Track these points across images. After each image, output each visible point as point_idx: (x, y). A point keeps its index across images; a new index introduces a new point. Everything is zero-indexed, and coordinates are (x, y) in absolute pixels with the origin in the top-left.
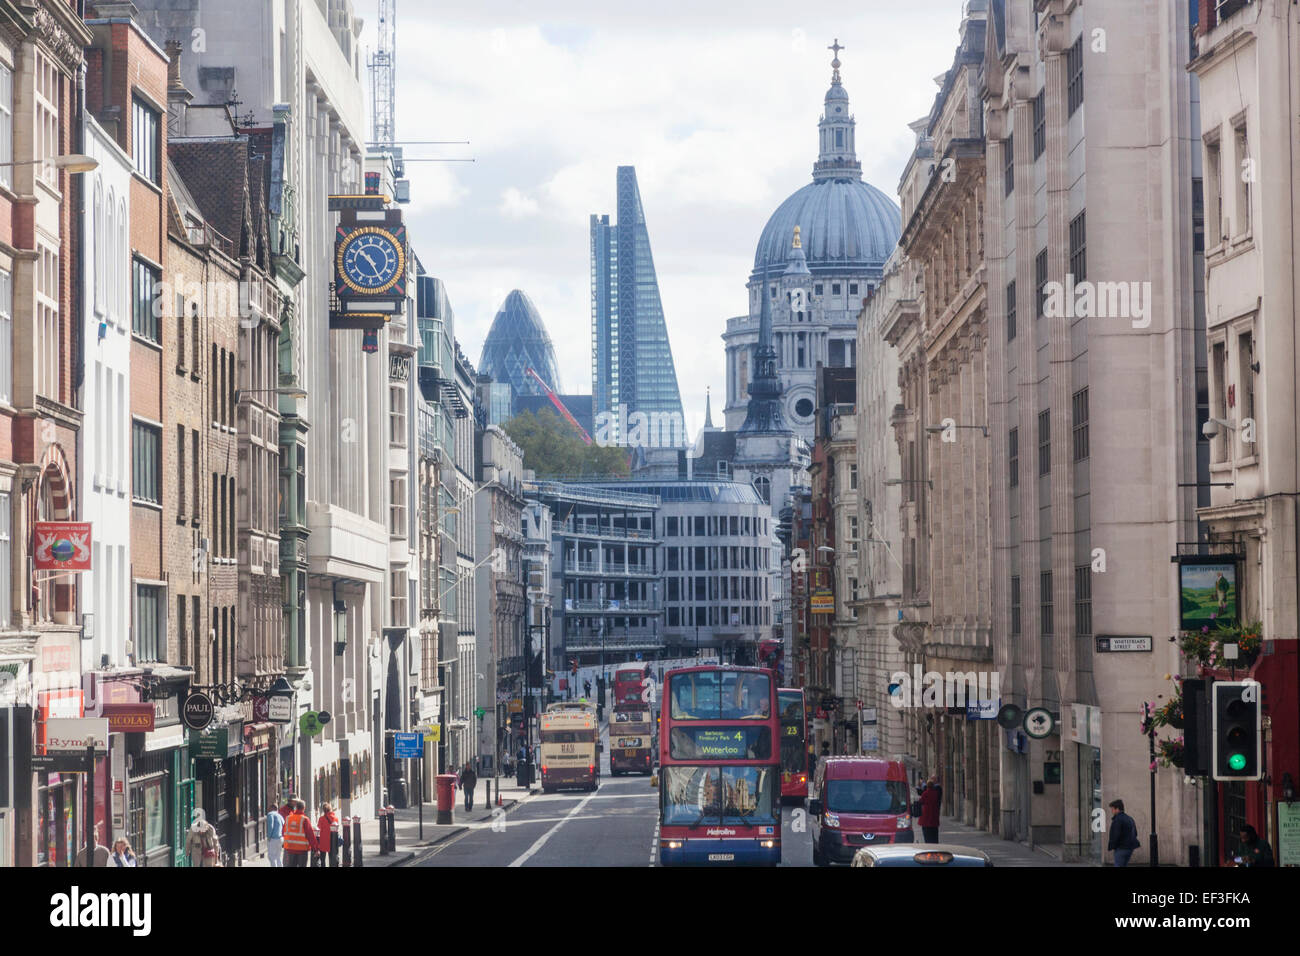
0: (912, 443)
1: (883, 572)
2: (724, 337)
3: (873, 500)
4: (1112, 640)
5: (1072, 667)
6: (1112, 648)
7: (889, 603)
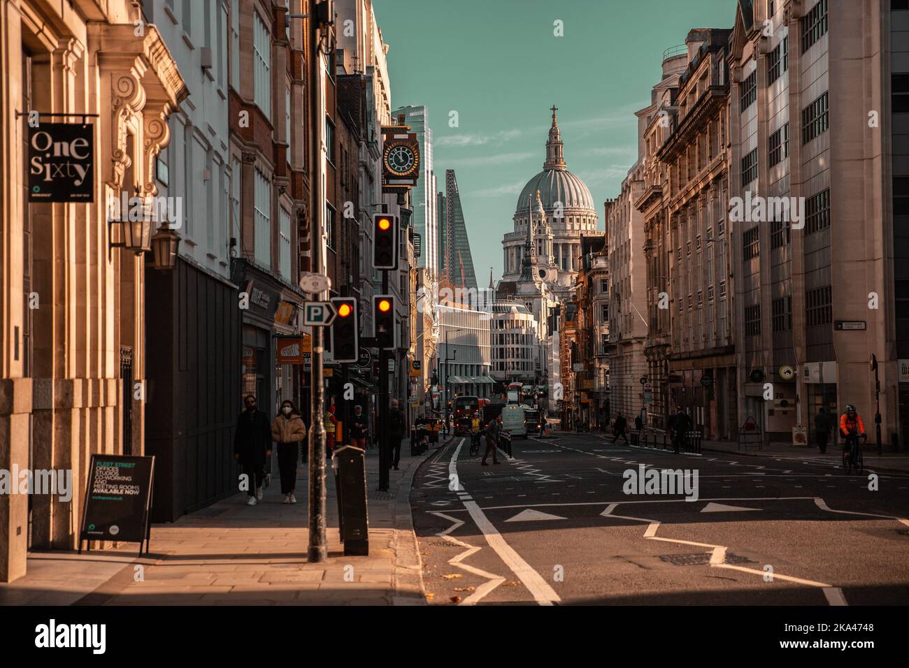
0: (656, 258)
1: (628, 327)
2: (503, 242)
3: (621, 294)
4: (844, 324)
5: (804, 344)
6: (844, 328)
7: (634, 341)
